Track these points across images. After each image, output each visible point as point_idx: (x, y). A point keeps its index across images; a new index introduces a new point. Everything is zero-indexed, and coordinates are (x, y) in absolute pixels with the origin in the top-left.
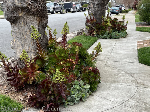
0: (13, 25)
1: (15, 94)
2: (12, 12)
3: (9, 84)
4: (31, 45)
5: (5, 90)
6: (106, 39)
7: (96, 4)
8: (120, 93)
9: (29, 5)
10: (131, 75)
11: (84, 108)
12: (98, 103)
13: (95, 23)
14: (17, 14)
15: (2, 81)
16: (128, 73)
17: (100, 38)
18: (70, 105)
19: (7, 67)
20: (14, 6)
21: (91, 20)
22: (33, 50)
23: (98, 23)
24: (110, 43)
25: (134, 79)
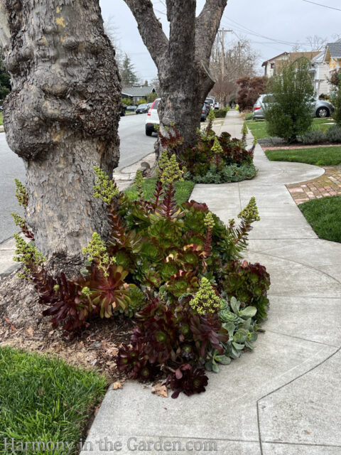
0: (32, 167)
1: (66, 348)
2: (36, 132)
3: (38, 324)
4: (85, 216)
5: (33, 340)
6: (211, 183)
7: (181, 99)
8: (323, 320)
9: (81, 112)
10: (320, 269)
11: (258, 367)
12: (285, 351)
13: (181, 146)
14: (48, 137)
15: (17, 315)
16: (311, 267)
17: (198, 183)
18: (223, 362)
19: (42, 280)
20: (41, 115)
21: (172, 139)
22: (91, 230)
23: (190, 147)
24: (228, 194)
25: (333, 281)
